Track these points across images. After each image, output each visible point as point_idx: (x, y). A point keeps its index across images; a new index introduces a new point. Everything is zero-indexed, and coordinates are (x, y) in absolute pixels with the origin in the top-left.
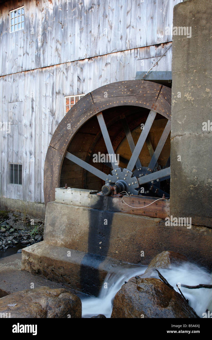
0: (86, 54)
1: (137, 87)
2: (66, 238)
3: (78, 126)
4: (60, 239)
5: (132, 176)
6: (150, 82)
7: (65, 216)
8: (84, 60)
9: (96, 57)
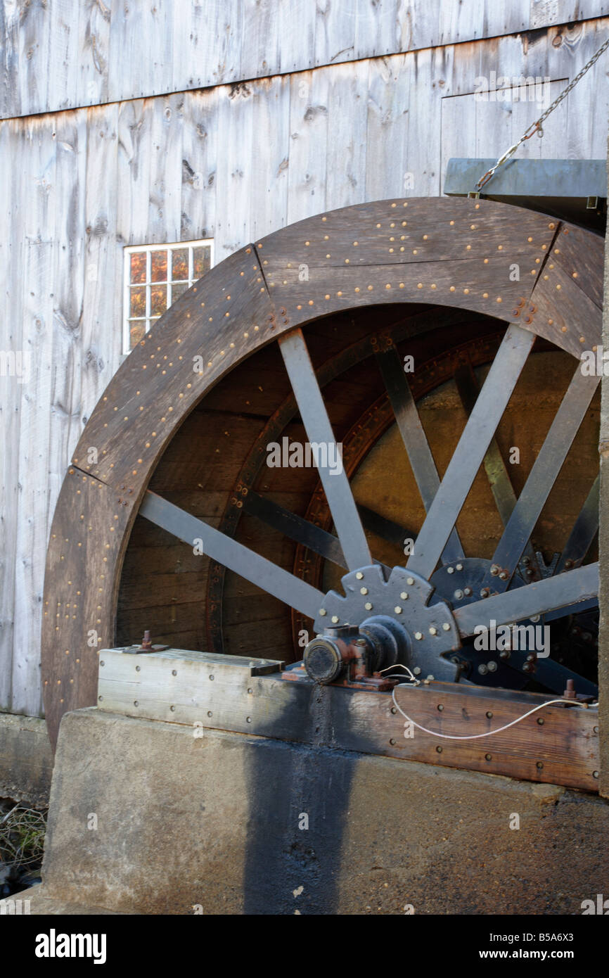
0: (219, 66)
1: (451, 228)
2: (144, 870)
3: (198, 385)
4: (116, 874)
5: (429, 603)
6: (510, 207)
7: (144, 772)
8: (210, 89)
9: (262, 82)
